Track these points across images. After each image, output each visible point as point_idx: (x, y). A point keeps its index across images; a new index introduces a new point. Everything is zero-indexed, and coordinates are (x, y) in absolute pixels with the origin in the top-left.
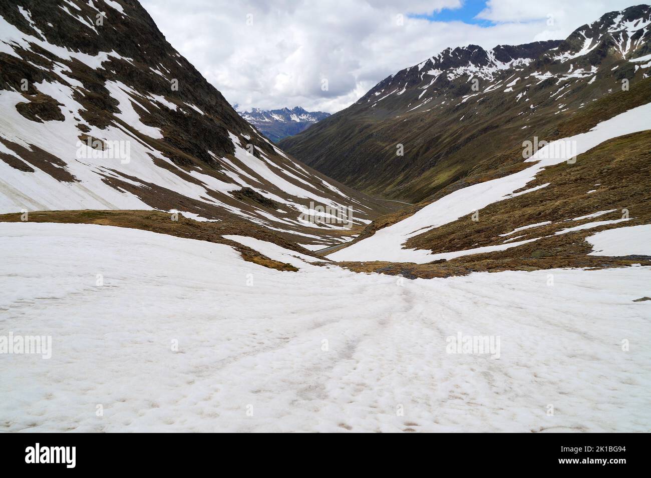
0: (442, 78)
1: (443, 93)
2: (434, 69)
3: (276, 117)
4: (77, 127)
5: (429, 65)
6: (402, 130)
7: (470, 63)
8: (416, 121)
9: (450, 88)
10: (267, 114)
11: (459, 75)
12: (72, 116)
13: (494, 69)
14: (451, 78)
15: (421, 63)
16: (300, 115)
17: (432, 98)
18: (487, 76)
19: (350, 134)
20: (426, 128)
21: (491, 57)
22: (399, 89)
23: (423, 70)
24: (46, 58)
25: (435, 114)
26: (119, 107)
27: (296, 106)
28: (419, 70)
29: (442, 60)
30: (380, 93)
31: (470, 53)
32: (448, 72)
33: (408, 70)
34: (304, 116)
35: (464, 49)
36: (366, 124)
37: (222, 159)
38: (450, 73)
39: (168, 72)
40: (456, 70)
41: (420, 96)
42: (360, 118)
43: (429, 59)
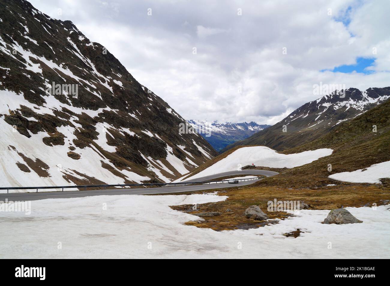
0: (331, 108)
1: (330, 117)
2: (327, 103)
3: (239, 127)
4: (69, 148)
5: (323, 100)
6: (299, 140)
7: (350, 99)
8: (308, 135)
9: (335, 115)
10: (234, 126)
11: (342, 106)
12: (69, 142)
13: (365, 103)
14: (336, 108)
15: (318, 99)
16: (254, 126)
17: (323, 120)
18: (359, 107)
19: (271, 141)
20: (313, 139)
21: (365, 95)
22: (304, 114)
23: (319, 103)
24: (68, 114)
25: (320, 131)
26: (98, 136)
27: (252, 121)
28: (317, 103)
29: (332, 97)
30: (293, 116)
31: (350, 93)
32: (335, 104)
33: (311, 103)
34: (256, 127)
35: (347, 90)
36: (281, 135)
37: (157, 161)
38: (336, 105)
39: (140, 114)
40: (340, 104)
41: (316, 119)
42: (278, 131)
43: (324, 97)
